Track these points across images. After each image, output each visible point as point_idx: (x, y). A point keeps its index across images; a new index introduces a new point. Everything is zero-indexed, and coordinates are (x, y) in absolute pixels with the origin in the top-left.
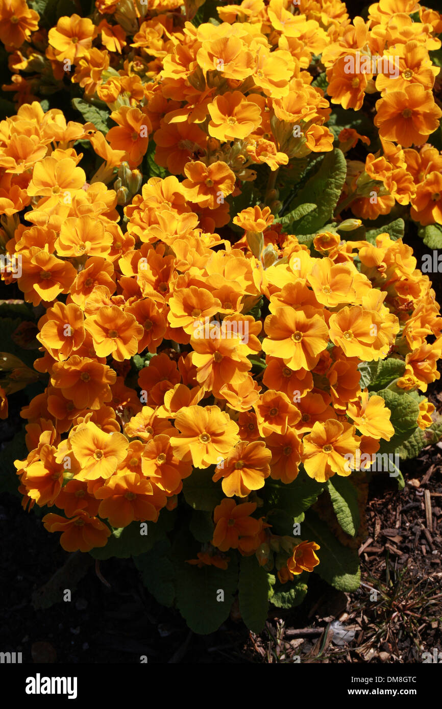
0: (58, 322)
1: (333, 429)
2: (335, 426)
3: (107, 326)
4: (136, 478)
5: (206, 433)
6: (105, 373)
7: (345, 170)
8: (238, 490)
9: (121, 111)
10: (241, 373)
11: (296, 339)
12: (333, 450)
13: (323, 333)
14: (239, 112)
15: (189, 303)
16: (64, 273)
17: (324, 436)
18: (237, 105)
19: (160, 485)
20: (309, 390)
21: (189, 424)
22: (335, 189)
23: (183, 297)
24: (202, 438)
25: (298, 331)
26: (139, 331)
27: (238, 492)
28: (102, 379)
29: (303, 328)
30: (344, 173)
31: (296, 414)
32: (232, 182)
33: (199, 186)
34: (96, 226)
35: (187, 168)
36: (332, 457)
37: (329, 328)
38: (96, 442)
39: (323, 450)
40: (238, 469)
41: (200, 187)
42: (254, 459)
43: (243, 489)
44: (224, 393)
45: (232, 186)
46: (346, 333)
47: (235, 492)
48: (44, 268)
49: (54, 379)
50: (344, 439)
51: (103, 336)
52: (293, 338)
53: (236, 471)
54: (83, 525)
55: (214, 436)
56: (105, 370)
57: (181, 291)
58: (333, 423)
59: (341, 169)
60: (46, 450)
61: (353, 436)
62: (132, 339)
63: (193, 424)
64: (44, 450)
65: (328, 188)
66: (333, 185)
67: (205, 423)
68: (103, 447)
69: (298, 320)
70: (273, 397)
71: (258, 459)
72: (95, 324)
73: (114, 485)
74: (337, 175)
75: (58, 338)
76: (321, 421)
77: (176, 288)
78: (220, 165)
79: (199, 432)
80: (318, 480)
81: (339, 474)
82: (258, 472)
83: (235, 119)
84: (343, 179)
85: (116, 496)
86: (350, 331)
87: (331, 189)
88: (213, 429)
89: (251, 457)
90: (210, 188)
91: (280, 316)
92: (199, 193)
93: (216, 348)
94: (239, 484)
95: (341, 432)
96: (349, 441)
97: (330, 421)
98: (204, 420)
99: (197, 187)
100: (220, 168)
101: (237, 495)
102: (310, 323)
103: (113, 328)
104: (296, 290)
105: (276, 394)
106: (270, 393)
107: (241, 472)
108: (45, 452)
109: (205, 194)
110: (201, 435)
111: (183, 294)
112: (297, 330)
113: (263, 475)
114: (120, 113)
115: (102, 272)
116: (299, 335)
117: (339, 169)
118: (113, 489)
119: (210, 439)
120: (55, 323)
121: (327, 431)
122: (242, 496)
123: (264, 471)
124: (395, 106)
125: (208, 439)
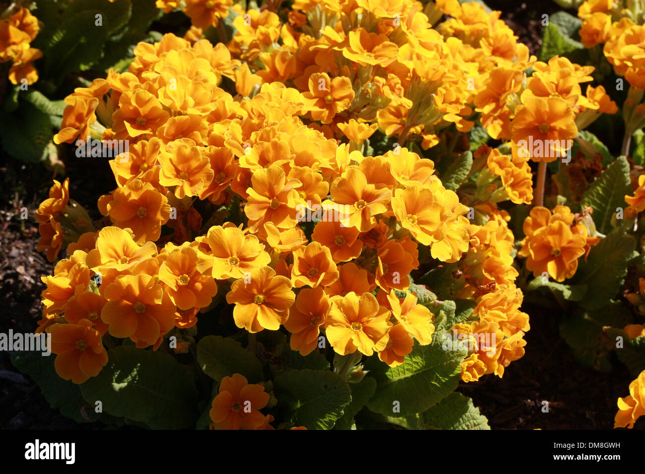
0: (135, 157)
1: (368, 305)
2: (371, 302)
3: (180, 168)
4: (150, 282)
5: (236, 257)
6: (161, 207)
7: (470, 168)
8: (249, 324)
9: (272, 54)
10: (291, 220)
11: (358, 208)
12: (361, 329)
13: (386, 199)
14: (378, 50)
15: (266, 157)
16: (158, 120)
17: (357, 310)
18: (378, 45)
19: (172, 299)
20: (354, 258)
21: (222, 241)
22: (454, 183)
23: (262, 149)
24: (231, 261)
25: (363, 200)
26: (208, 177)
27: (248, 327)
28: (156, 215)
29: (369, 197)
30: (467, 170)
31: (334, 275)
32: (350, 101)
33: (317, 99)
34: (205, 94)
35: (312, 79)
36: (358, 335)
37: (394, 196)
38: (125, 250)
39: (351, 326)
40: (256, 303)
41: (318, 101)
42: (276, 297)
43: (255, 323)
44: (268, 227)
45: (349, 104)
46: (410, 218)
47: (246, 325)
48: (141, 110)
49: (111, 205)
50: (376, 322)
51: (174, 175)
52: (355, 205)
53: (253, 304)
54: (84, 349)
55: (243, 261)
56: (162, 203)
57: (262, 144)
58: (370, 299)
59: (465, 166)
60: (77, 268)
61: (386, 321)
62: (200, 182)
63: (227, 244)
64: (75, 268)
65: (448, 182)
66: (453, 180)
67: (239, 248)
68: (131, 255)
69: (366, 190)
70: (317, 252)
71: (280, 298)
72: (169, 162)
73: (126, 285)
74: (460, 171)
75: (129, 171)
76: (358, 293)
77: (258, 140)
78: (343, 81)
79: (230, 254)
80: (336, 350)
81: (360, 350)
82: (276, 314)
83: (373, 55)
84: (464, 174)
85: (125, 302)
86: (415, 217)
87: (451, 182)
88: (245, 254)
89: (274, 293)
90: (328, 104)
91: (349, 179)
92: (315, 105)
93: (276, 195)
94: (252, 319)
95: (376, 313)
96: (381, 324)
97: (367, 295)
98: (239, 243)
99: (315, 100)
100: (343, 84)
101: (246, 329)
102: (377, 194)
103: (186, 170)
104: (374, 166)
105: (320, 249)
106: (314, 246)
107: (259, 309)
108: (75, 270)
109: (321, 107)
110: (230, 258)
111: (263, 147)
112: (362, 198)
113: (281, 320)
114: (271, 56)
115: (195, 132)
116: (363, 205)
117: (463, 166)
118: (124, 288)
119: (239, 263)
120: (133, 158)
121: (361, 305)
122: (251, 331)
123: (282, 315)
124: (533, 114)
125: (236, 263)
